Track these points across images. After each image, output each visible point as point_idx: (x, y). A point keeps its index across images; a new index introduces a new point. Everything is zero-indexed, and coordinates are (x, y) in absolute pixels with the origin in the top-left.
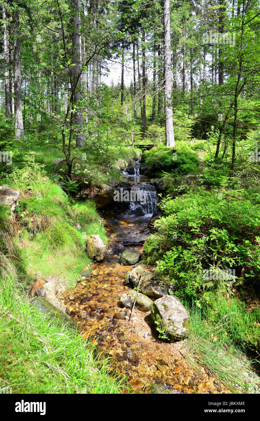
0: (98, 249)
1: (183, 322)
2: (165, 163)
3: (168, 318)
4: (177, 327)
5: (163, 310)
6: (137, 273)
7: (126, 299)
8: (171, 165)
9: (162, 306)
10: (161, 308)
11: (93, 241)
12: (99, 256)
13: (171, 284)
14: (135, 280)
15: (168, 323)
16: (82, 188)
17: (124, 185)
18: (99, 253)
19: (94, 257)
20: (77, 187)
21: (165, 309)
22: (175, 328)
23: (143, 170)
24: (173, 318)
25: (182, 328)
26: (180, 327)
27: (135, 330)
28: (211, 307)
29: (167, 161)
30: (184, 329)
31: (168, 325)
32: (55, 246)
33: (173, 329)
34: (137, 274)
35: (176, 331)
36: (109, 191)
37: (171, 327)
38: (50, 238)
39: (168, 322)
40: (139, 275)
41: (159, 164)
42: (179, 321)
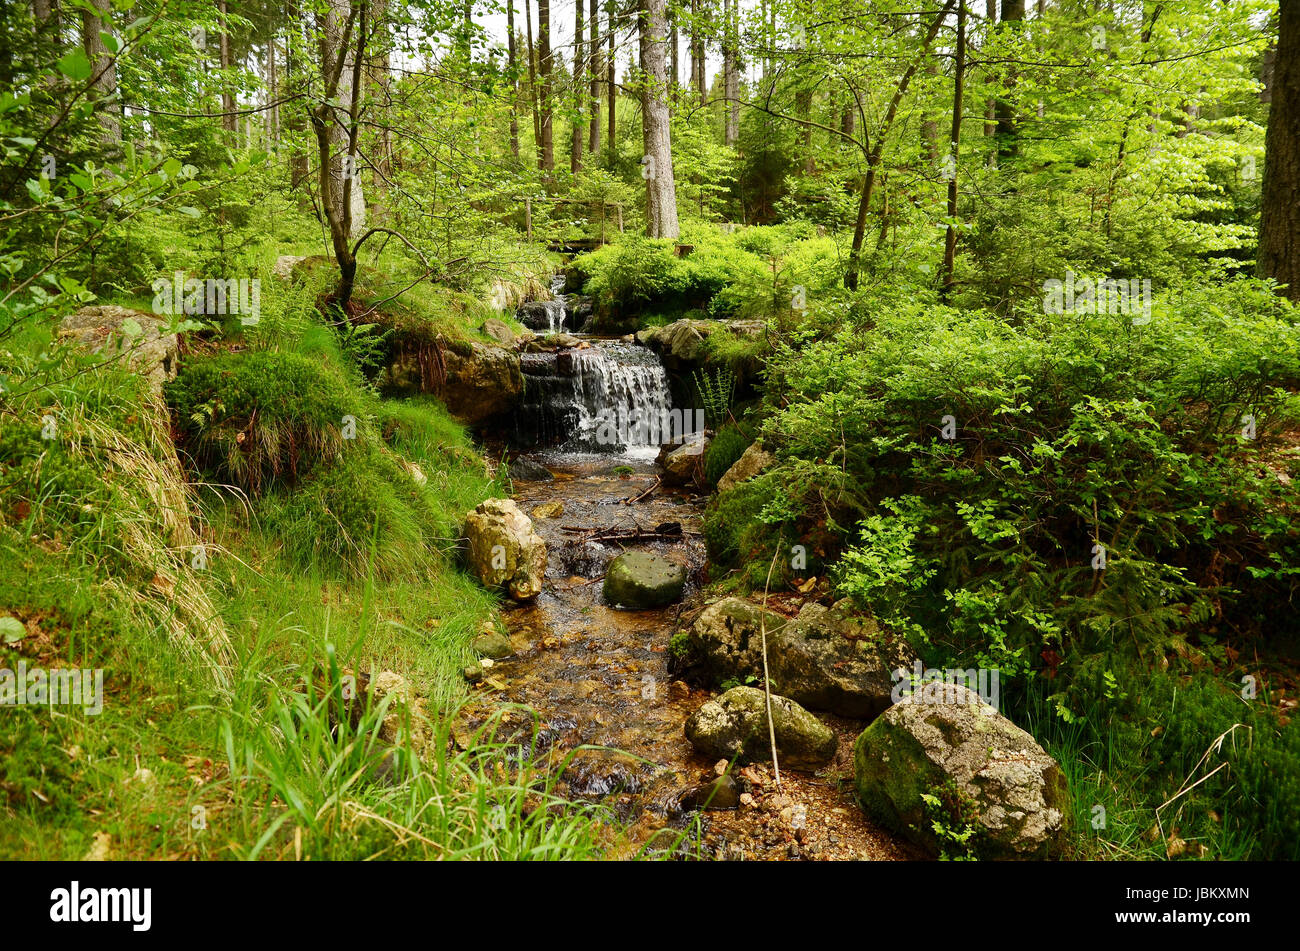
0: (521, 550)
1: (1042, 782)
2: (666, 282)
3: (971, 774)
4: (1021, 809)
5: (941, 744)
6: (728, 620)
7: (724, 724)
8: (689, 289)
9: (933, 728)
10: (929, 734)
11: (494, 523)
12: (525, 578)
13: (900, 648)
14: (723, 650)
15: (978, 798)
16: (398, 353)
17: (543, 345)
18: (523, 568)
19: (506, 583)
20: (378, 347)
21: (948, 740)
22: (1019, 815)
23: (577, 313)
24: (995, 771)
25: (1043, 812)
26: (1034, 806)
27: (807, 848)
28: (1127, 710)
29: (675, 274)
30: (1055, 815)
31: (981, 806)
32: (350, 543)
33: (1008, 820)
34: (728, 625)
35: (1020, 824)
36: (496, 364)
37: (998, 812)
38: (326, 510)
39: (976, 791)
40: (738, 629)
41: (646, 285)
42: (1026, 781)
